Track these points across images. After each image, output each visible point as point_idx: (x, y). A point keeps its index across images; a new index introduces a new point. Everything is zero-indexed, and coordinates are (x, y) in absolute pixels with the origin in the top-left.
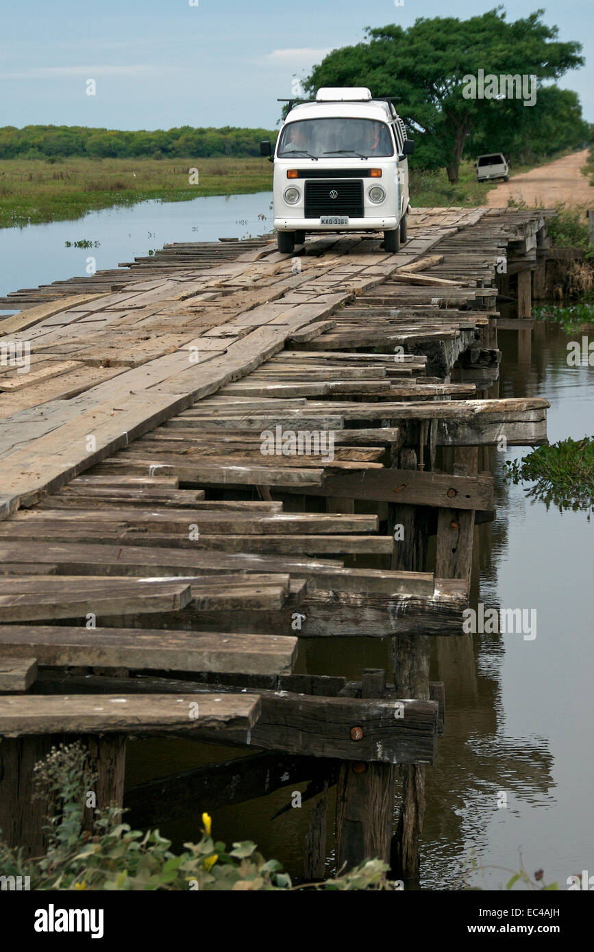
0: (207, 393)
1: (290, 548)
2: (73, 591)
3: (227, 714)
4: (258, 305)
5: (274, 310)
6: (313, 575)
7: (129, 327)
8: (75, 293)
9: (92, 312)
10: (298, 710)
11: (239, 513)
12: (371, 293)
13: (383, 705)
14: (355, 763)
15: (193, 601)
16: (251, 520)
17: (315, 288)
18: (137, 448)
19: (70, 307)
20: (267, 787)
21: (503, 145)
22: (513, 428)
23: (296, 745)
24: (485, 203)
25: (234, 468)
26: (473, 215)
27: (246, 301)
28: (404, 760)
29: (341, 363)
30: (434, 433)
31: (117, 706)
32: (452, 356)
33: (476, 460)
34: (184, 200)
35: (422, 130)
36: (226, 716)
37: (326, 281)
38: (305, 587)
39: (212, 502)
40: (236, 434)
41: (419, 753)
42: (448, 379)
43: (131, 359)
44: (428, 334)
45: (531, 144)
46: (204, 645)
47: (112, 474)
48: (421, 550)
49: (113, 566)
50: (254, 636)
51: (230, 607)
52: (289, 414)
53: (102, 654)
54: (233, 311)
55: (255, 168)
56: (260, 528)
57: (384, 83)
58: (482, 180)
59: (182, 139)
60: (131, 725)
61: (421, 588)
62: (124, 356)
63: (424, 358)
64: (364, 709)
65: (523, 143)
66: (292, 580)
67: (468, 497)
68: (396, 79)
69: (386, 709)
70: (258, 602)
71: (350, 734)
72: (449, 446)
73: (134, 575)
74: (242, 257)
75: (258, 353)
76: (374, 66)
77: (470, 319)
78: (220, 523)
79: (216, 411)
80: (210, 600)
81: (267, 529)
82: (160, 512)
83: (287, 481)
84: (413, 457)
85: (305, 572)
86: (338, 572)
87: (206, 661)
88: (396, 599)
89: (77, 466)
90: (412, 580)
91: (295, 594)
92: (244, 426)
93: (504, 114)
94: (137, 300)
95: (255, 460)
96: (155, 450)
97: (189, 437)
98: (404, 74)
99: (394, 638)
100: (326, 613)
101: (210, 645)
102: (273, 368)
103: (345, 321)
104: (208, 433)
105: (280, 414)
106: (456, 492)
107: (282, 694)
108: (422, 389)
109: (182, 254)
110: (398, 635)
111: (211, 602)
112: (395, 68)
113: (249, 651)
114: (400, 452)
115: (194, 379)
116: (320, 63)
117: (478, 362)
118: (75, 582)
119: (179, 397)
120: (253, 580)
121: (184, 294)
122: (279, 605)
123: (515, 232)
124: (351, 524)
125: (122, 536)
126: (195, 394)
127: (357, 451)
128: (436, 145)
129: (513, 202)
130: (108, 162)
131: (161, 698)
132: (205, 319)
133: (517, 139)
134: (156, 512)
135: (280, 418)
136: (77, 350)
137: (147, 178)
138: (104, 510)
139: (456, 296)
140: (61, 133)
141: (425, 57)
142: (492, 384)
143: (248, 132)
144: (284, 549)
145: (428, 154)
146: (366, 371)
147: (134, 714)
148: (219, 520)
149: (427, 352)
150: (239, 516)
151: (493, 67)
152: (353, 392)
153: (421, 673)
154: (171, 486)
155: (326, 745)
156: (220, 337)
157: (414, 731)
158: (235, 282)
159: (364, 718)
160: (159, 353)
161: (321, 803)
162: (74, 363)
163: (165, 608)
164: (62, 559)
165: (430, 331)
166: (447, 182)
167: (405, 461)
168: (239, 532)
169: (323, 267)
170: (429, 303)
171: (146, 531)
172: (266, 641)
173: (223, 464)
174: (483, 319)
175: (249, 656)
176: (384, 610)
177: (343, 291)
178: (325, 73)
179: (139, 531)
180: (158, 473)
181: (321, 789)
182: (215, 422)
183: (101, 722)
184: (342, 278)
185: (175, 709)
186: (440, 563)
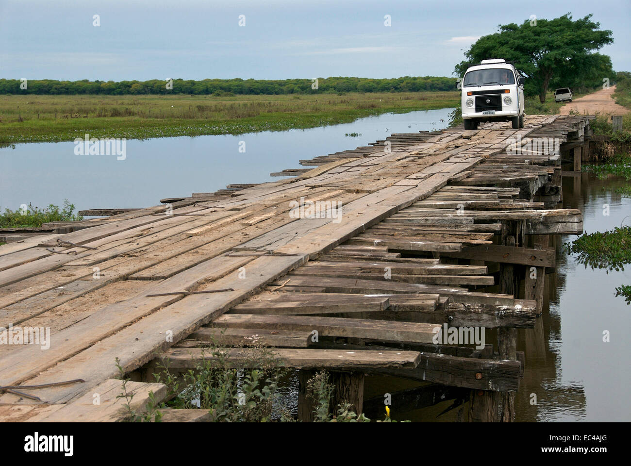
0: (406, 206)
1: (441, 281)
2: (332, 300)
3: (403, 360)
4: (435, 163)
5: (443, 166)
6: (452, 295)
7: (371, 174)
8: (345, 158)
9: (353, 167)
10: (449, 364)
11: (417, 264)
12: (494, 157)
13: (492, 362)
14: (478, 391)
15: (391, 306)
16: (423, 268)
17: (465, 155)
18: (369, 232)
19: (342, 165)
20: (434, 401)
21: (570, 84)
22: (566, 225)
23: (448, 381)
24: (558, 113)
25: (416, 242)
26: (551, 119)
27: (430, 161)
28: (503, 390)
29: (476, 192)
30: (524, 228)
31: (349, 355)
32: (534, 189)
33: (548, 242)
34: (405, 113)
35: (527, 76)
36: (403, 362)
37: (471, 151)
38: (448, 300)
39: (404, 259)
40: (419, 226)
41: (510, 386)
42: (532, 200)
43: (369, 189)
44: (521, 177)
45: (584, 83)
46: (395, 328)
47: (356, 244)
48: (517, 286)
49: (353, 289)
50: (420, 323)
51: (408, 310)
52: (446, 216)
53: (344, 330)
54: (422, 166)
55: (441, 96)
56: (427, 272)
57: (507, 53)
58: (558, 101)
59: (405, 82)
60: (356, 365)
61: (507, 302)
62: (366, 188)
63: (519, 190)
64: (482, 364)
65: (580, 83)
66: (441, 297)
67: (541, 260)
68: (514, 50)
69: (493, 364)
70: (423, 307)
71: (475, 376)
72: (532, 234)
73: (363, 293)
74: (430, 140)
75: (433, 186)
76: (503, 44)
77: (544, 170)
78: (407, 269)
79: (409, 215)
80: (399, 306)
81: (430, 272)
82: (378, 263)
83: (443, 249)
84: (513, 240)
85: (448, 293)
86: (464, 294)
87: (395, 335)
88: (499, 310)
89: (339, 240)
90: (503, 298)
91: (442, 304)
92: (423, 222)
93: (570, 68)
94: (375, 161)
95: (427, 239)
96: (378, 233)
97: (395, 227)
98: (518, 48)
99: (498, 329)
100: (463, 316)
101: (398, 327)
102: (441, 194)
103: (479, 171)
104: (405, 225)
105: (441, 216)
106: (535, 258)
107: (441, 355)
108: (516, 205)
109: (400, 138)
110: (500, 327)
111: (399, 307)
112: (513, 45)
113: (417, 331)
114: (506, 237)
115: (400, 199)
116: (474, 44)
117: (549, 192)
118: (333, 296)
119: (391, 208)
120: (421, 297)
121: (399, 158)
122: (433, 309)
123: (573, 128)
124: (473, 270)
125: (358, 275)
126: (400, 206)
127: (480, 235)
128: (534, 84)
129: (572, 112)
130: (368, 94)
131: (372, 352)
132: (408, 170)
133: (577, 80)
134: (375, 263)
135: (441, 218)
136: (344, 185)
137: (387, 102)
138: (350, 262)
139: (538, 159)
140: (345, 80)
141: (529, 39)
142: (556, 204)
143: (438, 79)
144: (438, 282)
145: (530, 88)
146: (487, 196)
147: (357, 359)
148: (406, 268)
149: (521, 187)
150: (417, 266)
151: (564, 44)
152: (480, 206)
153: (512, 347)
154: (384, 251)
155: (463, 381)
156: (415, 179)
157: (508, 375)
158: (425, 152)
159: (482, 369)
160: (384, 186)
161: (461, 410)
162: (341, 191)
163: (376, 309)
164: (328, 285)
165: (523, 176)
166: (539, 102)
167: (509, 242)
168: (417, 273)
169: (470, 144)
170: (524, 162)
171: (370, 272)
172: (426, 326)
173: (411, 241)
174: (551, 170)
175: (417, 333)
176: (493, 315)
177: (479, 156)
178: (478, 48)
179: (367, 272)
180: (379, 244)
181: (461, 403)
182: (408, 220)
183: (341, 363)
184: (479, 150)
185: (378, 358)
186: (527, 293)
